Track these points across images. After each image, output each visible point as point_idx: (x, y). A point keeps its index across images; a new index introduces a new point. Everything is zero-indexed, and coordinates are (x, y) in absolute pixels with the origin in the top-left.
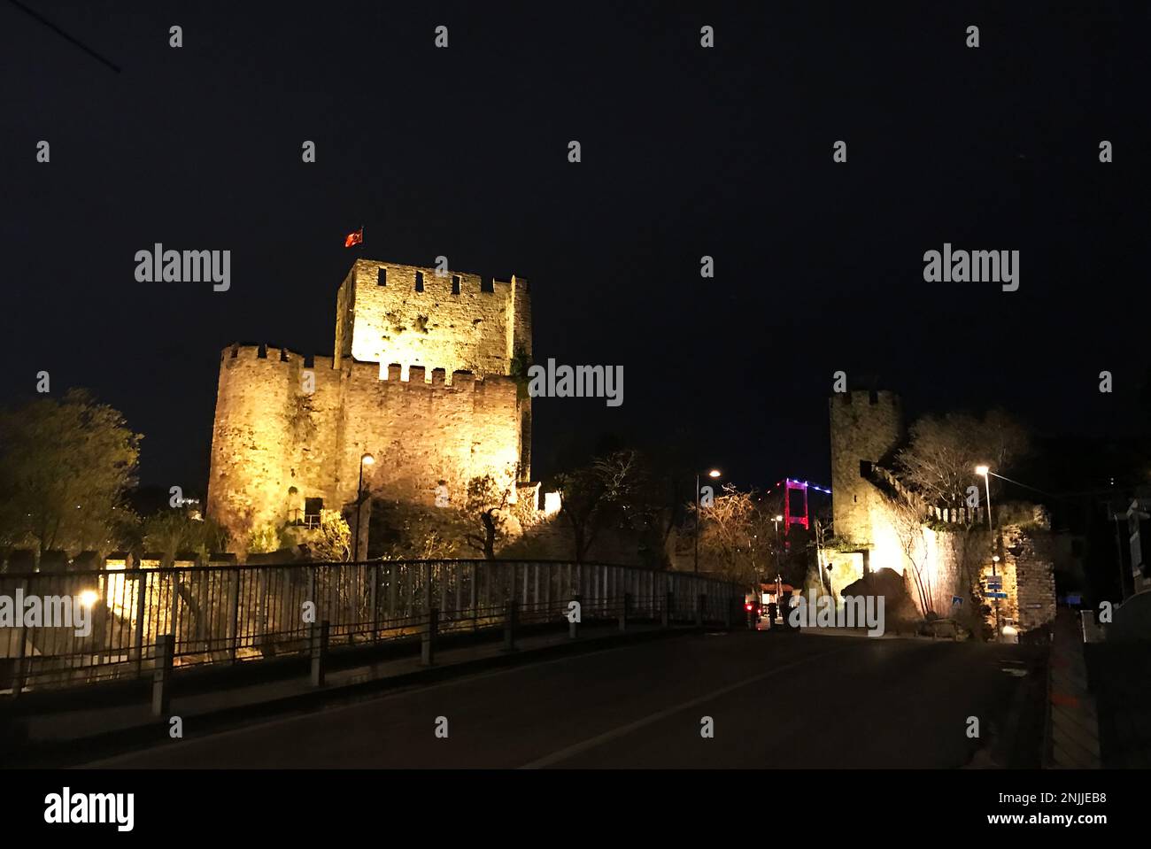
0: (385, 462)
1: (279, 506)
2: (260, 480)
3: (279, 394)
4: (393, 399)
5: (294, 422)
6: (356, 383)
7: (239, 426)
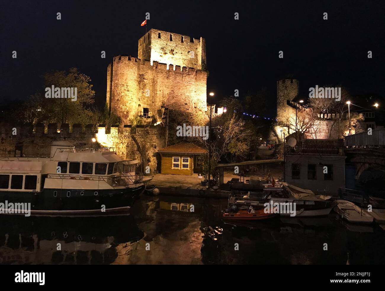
0: (169, 97)
1: (136, 110)
2: (131, 102)
3: (135, 73)
4: (171, 76)
5: (139, 82)
6: (160, 70)
7: (123, 83)
